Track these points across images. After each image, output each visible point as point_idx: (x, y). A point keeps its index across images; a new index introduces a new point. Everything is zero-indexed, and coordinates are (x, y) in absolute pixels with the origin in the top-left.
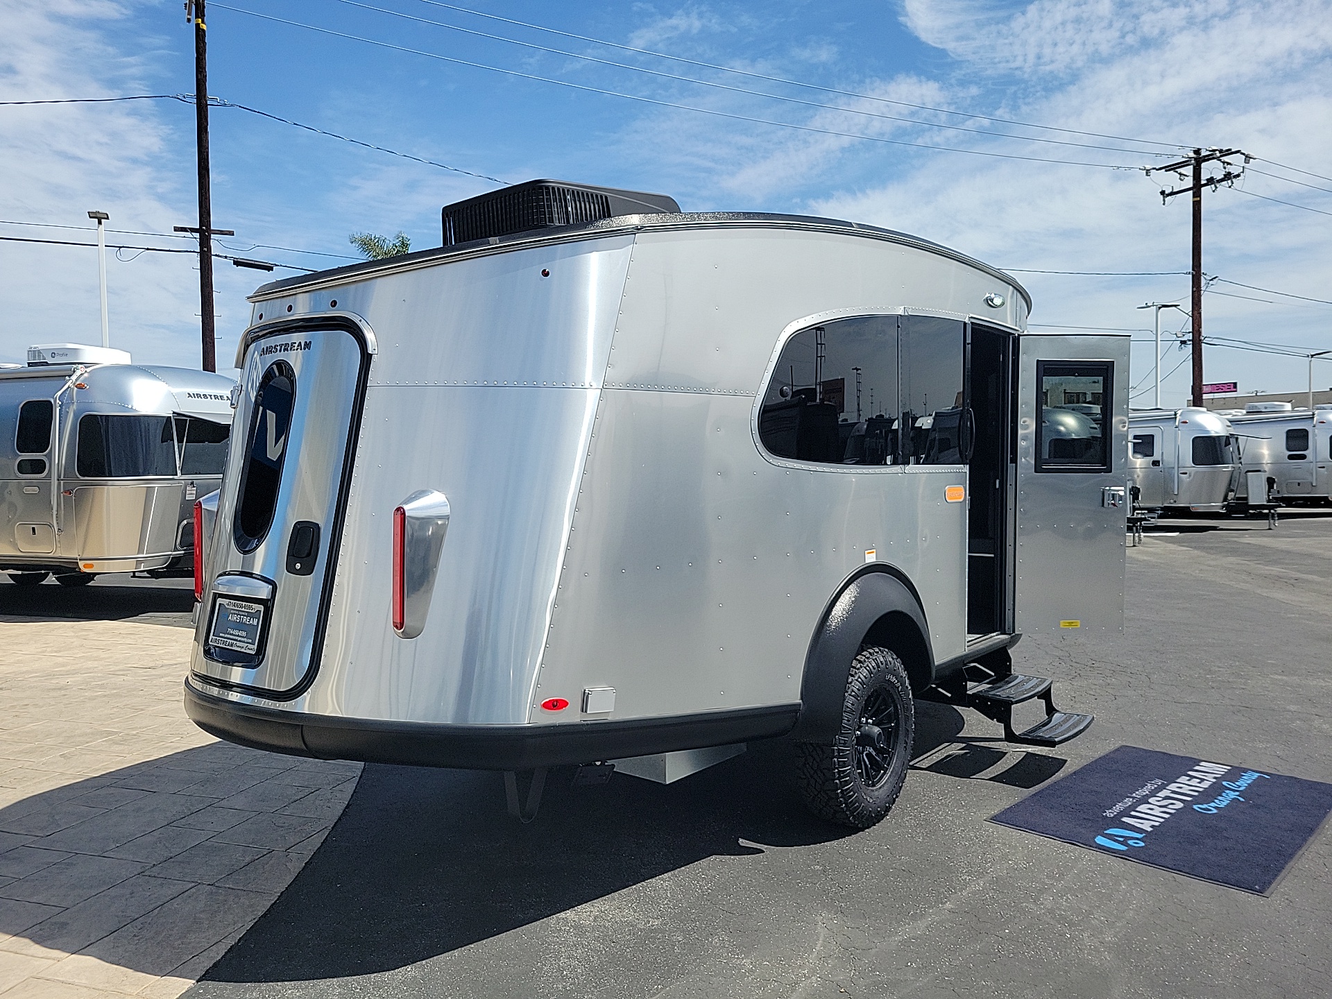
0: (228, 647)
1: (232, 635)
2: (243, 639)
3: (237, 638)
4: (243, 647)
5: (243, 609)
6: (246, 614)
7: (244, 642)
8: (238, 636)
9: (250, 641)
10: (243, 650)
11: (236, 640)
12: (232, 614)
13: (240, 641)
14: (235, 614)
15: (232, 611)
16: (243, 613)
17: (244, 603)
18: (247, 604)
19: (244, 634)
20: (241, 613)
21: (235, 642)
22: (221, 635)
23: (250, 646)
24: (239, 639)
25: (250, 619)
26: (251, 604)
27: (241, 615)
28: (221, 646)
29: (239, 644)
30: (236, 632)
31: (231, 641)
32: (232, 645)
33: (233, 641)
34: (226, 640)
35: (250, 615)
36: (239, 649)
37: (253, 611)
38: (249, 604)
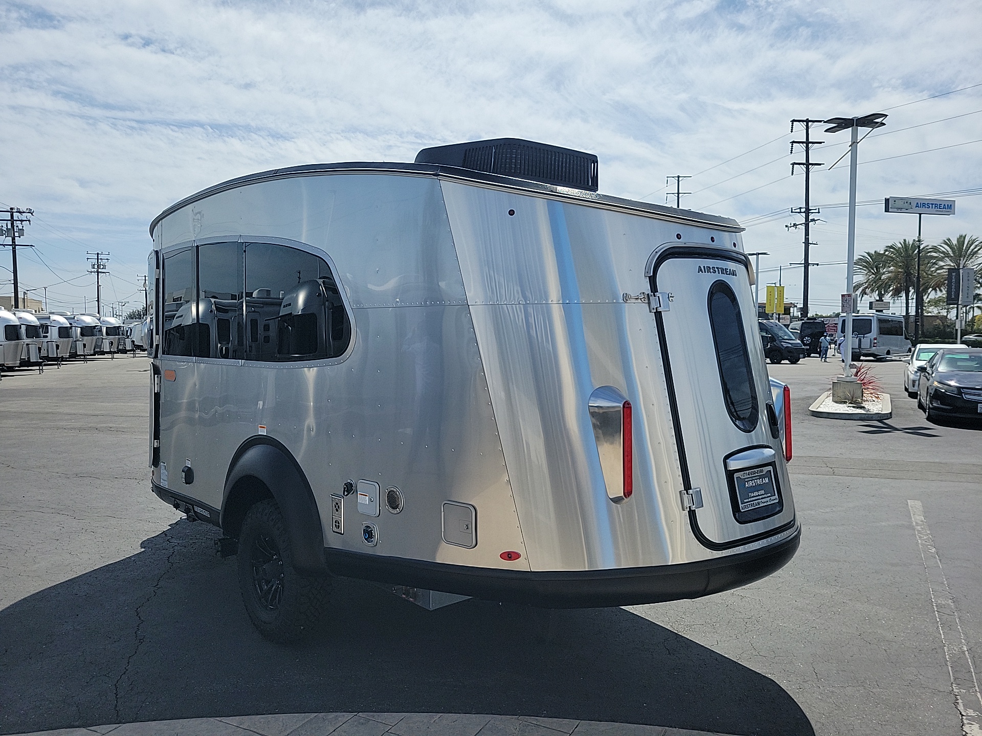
0: (757, 507)
1: (754, 497)
2: (763, 496)
3: (758, 497)
4: (767, 501)
5: (756, 474)
6: (758, 477)
7: (765, 498)
8: (759, 495)
9: (770, 495)
10: (769, 503)
11: (759, 499)
12: (747, 482)
13: (762, 498)
14: (749, 481)
15: (746, 480)
16: (756, 478)
17: (756, 470)
18: (758, 469)
19: (763, 492)
20: (754, 478)
21: (760, 501)
22: (745, 501)
23: (773, 498)
24: (760, 497)
25: (762, 480)
26: (761, 469)
27: (754, 480)
28: (751, 508)
29: (763, 500)
30: (756, 494)
31: (756, 501)
32: (759, 504)
33: (758, 501)
34: (752, 503)
35: (762, 477)
36: (765, 504)
37: (764, 473)
38: (760, 469)
